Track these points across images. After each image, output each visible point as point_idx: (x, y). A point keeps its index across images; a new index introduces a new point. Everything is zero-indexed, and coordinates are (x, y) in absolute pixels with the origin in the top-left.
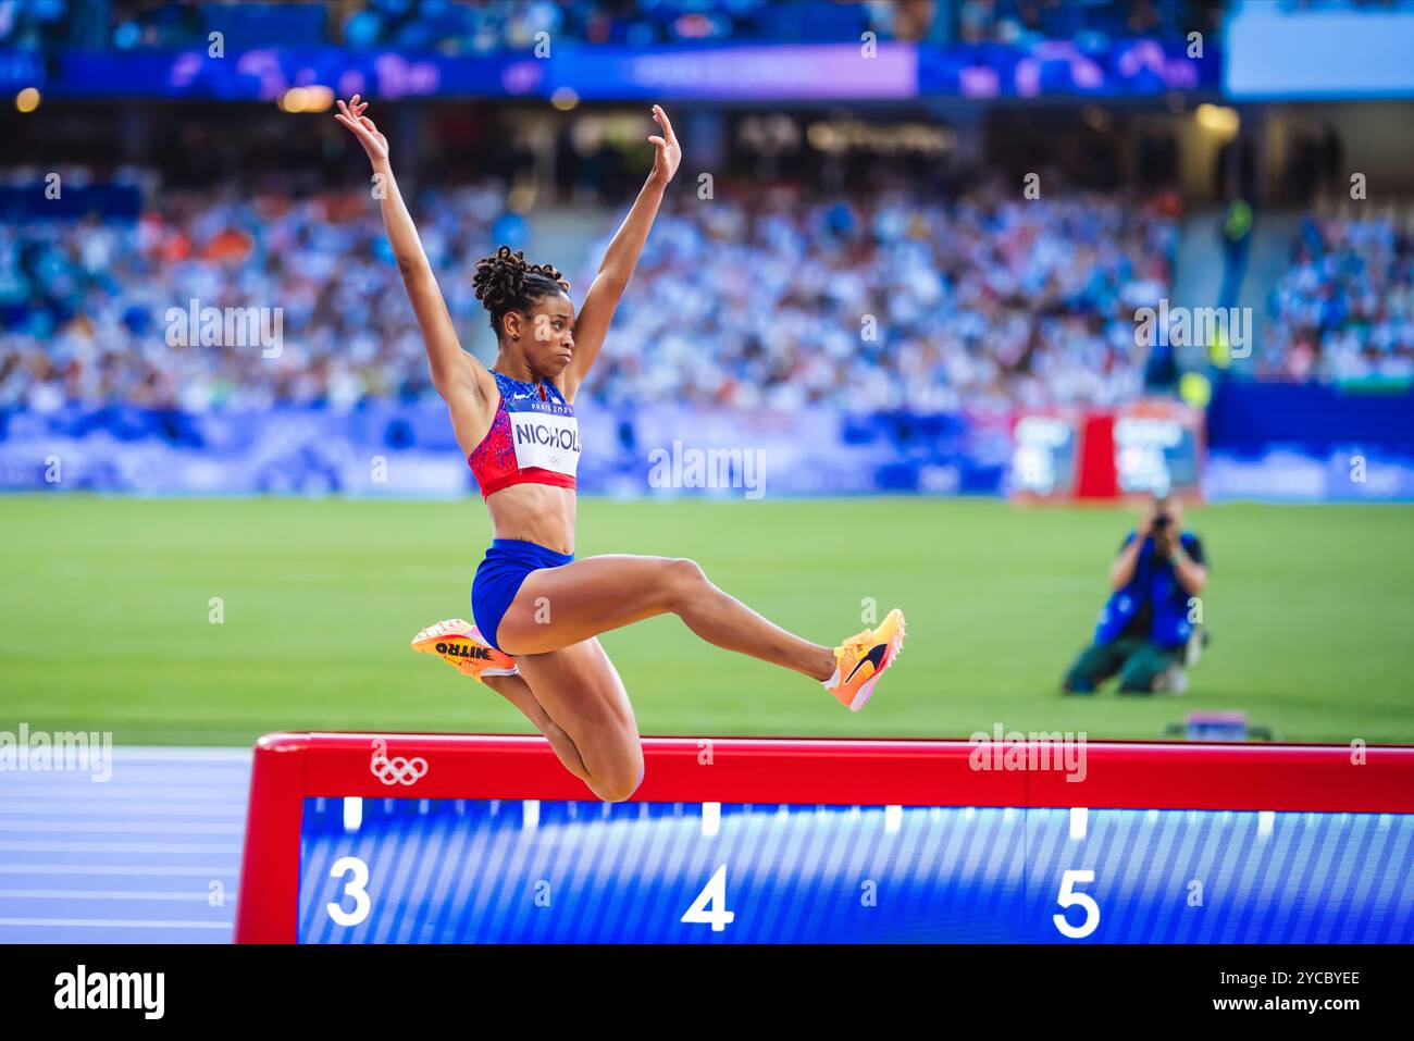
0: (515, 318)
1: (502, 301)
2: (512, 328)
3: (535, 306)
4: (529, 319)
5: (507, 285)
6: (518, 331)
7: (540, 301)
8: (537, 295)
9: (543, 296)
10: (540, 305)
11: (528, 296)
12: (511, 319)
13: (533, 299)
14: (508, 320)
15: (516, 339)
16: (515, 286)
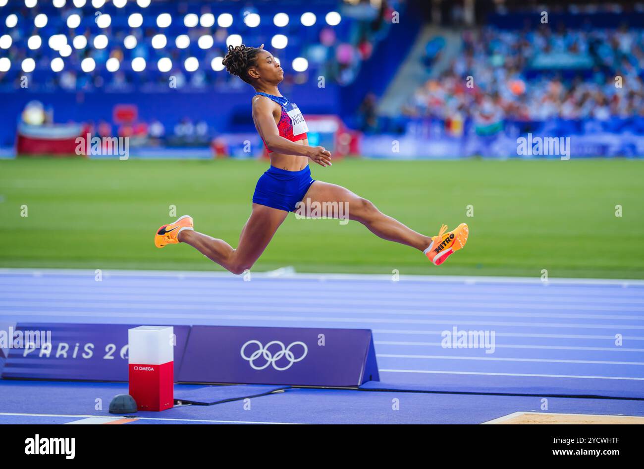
0: (252, 71)
1: (244, 65)
2: (254, 75)
3: (257, 60)
4: (257, 67)
5: (242, 57)
6: (257, 74)
7: (257, 58)
8: (254, 56)
9: (256, 55)
10: (258, 59)
11: (251, 59)
12: (252, 72)
13: (254, 58)
14: (251, 73)
15: (260, 78)
16: (244, 57)
